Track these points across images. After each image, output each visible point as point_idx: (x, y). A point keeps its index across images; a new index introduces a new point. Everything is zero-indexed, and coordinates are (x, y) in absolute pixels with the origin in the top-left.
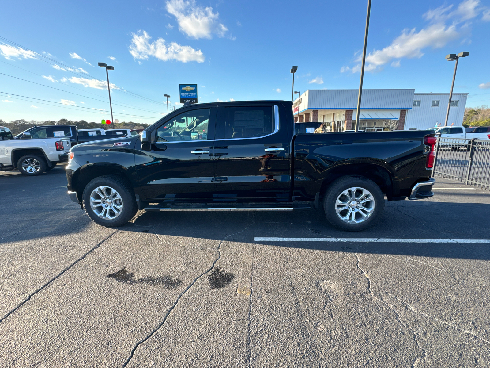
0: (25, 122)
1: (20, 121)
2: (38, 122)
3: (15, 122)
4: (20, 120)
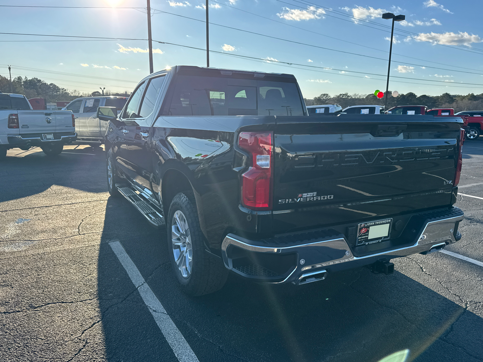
0: (348, 96)
1: (344, 95)
2: (360, 96)
3: (338, 97)
4: (344, 93)
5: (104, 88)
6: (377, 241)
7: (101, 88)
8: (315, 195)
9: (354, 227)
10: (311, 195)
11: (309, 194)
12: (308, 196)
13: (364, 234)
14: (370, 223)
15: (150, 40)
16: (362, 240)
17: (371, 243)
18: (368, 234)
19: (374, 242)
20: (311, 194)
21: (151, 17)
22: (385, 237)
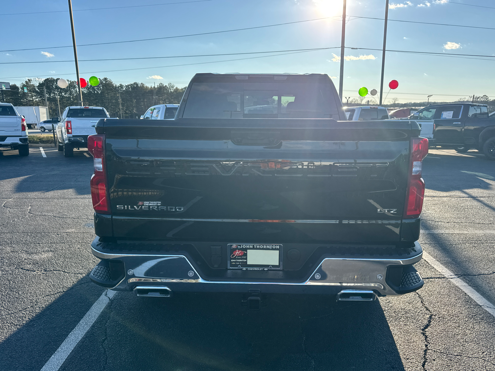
5: (349, 98)
6: (261, 269)
7: (346, 98)
8: (159, 205)
9: (219, 247)
10: (154, 204)
11: (152, 202)
12: (151, 204)
13: (238, 256)
14: (246, 245)
15: (343, 47)
16: (237, 263)
17: (252, 269)
18: (247, 257)
19: (256, 269)
20: (154, 202)
21: (346, 24)
22: (273, 266)
